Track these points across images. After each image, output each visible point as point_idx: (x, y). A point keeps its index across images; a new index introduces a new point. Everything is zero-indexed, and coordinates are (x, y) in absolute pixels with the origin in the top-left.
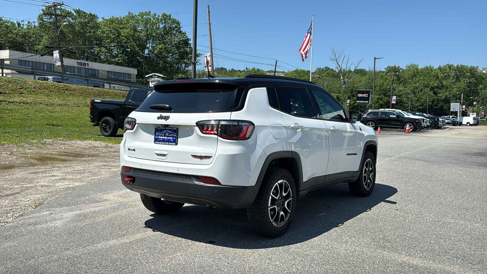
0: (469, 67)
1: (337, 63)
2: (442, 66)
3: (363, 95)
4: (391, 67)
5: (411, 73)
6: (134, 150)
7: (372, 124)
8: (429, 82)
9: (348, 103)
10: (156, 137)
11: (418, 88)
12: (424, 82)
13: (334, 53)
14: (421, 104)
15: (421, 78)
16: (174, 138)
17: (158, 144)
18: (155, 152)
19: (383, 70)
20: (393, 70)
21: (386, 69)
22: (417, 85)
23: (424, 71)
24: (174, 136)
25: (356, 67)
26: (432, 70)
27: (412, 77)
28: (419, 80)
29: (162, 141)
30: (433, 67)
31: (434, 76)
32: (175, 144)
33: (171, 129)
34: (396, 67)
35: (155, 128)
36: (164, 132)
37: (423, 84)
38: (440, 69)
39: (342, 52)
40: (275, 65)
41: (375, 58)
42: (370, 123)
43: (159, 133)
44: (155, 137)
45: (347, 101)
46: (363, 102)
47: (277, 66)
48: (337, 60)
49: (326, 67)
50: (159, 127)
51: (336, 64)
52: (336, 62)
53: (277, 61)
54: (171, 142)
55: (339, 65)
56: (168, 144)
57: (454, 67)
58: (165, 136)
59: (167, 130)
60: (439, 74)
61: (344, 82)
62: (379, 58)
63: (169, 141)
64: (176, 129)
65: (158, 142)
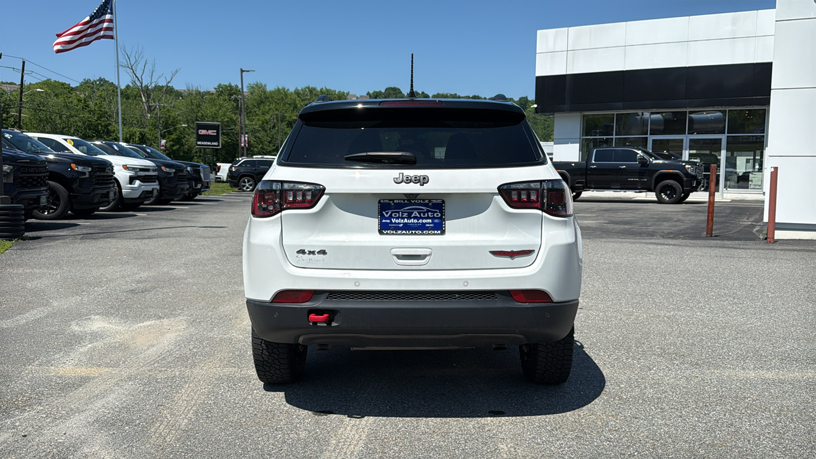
0: (336, 93)
1: (134, 72)
2: (300, 88)
3: (207, 131)
4: (224, 85)
5: (256, 97)
6: (323, 252)
7: (248, 182)
8: (284, 113)
9: (163, 146)
10: (384, 221)
11: (269, 123)
12: (277, 112)
13: (126, 55)
14: (275, 147)
15: (272, 106)
16: (436, 221)
17: (393, 234)
18: (395, 251)
19: (212, 90)
20: (228, 90)
21: (215, 89)
22: (267, 117)
23: (275, 97)
24: (435, 216)
25: (169, 82)
26: (286, 95)
27: (259, 104)
28: (270, 109)
29: (402, 229)
30: (288, 90)
31: (290, 104)
32: (439, 232)
33: (427, 202)
34: (232, 86)
35: (379, 202)
36: (405, 208)
37: (275, 116)
38: (297, 93)
39: (141, 53)
40: (21, 68)
41: (241, 69)
42: (246, 180)
43: (392, 212)
44: (381, 220)
45: (161, 141)
46: (209, 143)
47: (25, 72)
48: (132, 67)
49: (100, 78)
50: (393, 200)
51: (132, 74)
52: (131, 70)
53: (24, 63)
54: (428, 229)
55: (136, 76)
56: (421, 234)
57: (317, 92)
58: (409, 217)
59: (415, 204)
60: (297, 102)
61: (149, 107)
62: (248, 71)
63: (422, 229)
64: (439, 201)
65: (392, 230)
